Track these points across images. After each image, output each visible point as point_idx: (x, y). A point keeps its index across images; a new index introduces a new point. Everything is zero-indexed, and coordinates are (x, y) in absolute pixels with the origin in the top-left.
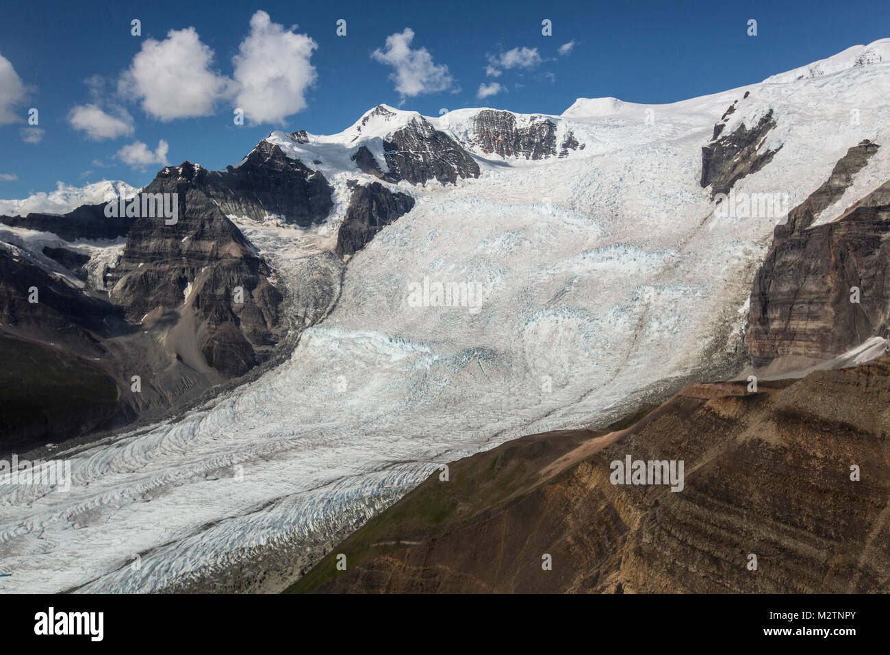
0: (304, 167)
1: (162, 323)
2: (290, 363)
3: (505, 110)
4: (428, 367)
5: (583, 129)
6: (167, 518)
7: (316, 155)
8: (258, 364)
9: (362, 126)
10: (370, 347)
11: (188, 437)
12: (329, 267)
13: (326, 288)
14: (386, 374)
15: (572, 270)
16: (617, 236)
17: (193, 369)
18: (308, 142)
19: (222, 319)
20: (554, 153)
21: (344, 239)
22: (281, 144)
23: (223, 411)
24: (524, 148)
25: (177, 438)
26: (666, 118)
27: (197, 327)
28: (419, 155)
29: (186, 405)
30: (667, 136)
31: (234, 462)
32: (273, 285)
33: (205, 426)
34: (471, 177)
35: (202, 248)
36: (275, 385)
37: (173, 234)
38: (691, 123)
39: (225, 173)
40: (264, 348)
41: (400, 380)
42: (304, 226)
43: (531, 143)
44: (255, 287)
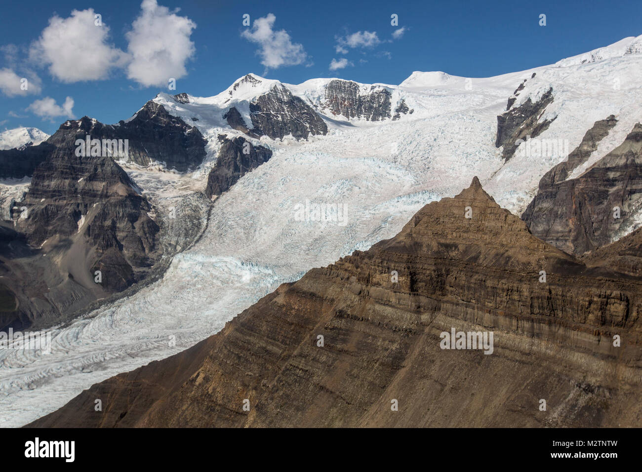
0: (183, 123)
1: (57, 248)
2: (162, 282)
3: (351, 81)
4: (269, 286)
5: (412, 97)
6: (45, 401)
7: (194, 113)
8: (136, 282)
9: (233, 91)
10: (226, 269)
11: (72, 340)
12: (199, 205)
13: (195, 222)
14: (237, 291)
15: (388, 210)
16: (426, 185)
17: (81, 285)
18: (189, 102)
19: (108, 246)
20: (389, 116)
21: (213, 182)
22: (165, 103)
23: (103, 319)
24: (365, 112)
25: (63, 340)
26: (479, 90)
27: (87, 252)
28: (279, 115)
29: (74, 314)
30: (477, 105)
31: (107, 358)
32: (152, 219)
33: (88, 331)
34: (321, 134)
35: (95, 187)
36: (148, 299)
37: (71, 176)
38: (499, 95)
39: (118, 126)
40: (142, 269)
41: (247, 295)
42: (181, 171)
43: (371, 107)
44: (137, 220)
